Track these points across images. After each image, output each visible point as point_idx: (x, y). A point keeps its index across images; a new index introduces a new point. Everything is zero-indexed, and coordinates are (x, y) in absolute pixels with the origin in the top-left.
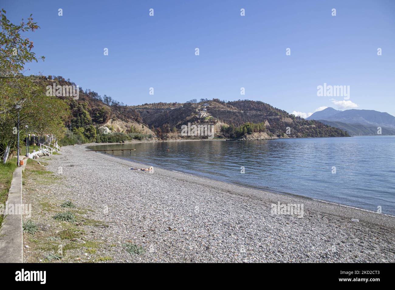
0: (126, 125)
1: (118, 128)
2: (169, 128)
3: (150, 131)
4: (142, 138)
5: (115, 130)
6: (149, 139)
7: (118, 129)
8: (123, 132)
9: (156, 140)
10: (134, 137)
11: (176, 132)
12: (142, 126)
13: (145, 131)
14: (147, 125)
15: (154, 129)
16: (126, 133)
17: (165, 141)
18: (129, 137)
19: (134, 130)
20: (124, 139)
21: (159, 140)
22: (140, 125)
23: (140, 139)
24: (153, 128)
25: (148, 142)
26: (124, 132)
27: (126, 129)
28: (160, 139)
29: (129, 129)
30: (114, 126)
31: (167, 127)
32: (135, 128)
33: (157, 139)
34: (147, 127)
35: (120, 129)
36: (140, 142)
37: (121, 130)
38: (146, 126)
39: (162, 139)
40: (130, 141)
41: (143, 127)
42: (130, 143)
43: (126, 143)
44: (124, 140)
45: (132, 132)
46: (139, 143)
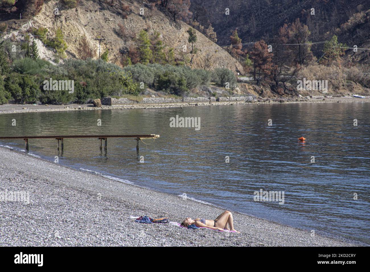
0: (117, 28)
1: (84, 39)
2: (309, 44)
3: (223, 53)
4: (189, 85)
5: (72, 48)
6: (219, 91)
7: (84, 46)
8: (103, 57)
9: (248, 94)
10: (151, 80)
11: (340, 60)
12: (187, 35)
13: (202, 55)
14: (211, 31)
15: (240, 45)
16: (118, 64)
17: (287, 101)
18: (130, 81)
19: (155, 49)
20: (110, 88)
21: (261, 94)
22: (178, 27)
23: (177, 92)
24: (234, 42)
25: (215, 104)
26: (110, 57)
27: (121, 44)
28: (268, 91)
29: (131, 45)
30: (66, 33)
31: (299, 36)
32: (159, 43)
33: (252, 92)
34: (210, 37)
35: (92, 43)
36: (179, 105)
37: (99, 49)
38: (204, 33)
39: (274, 89)
40: (133, 97)
41: (192, 39)
42: (136, 106)
43: (120, 106)
44: (111, 93)
45: (143, 60)
46: (173, 105)
